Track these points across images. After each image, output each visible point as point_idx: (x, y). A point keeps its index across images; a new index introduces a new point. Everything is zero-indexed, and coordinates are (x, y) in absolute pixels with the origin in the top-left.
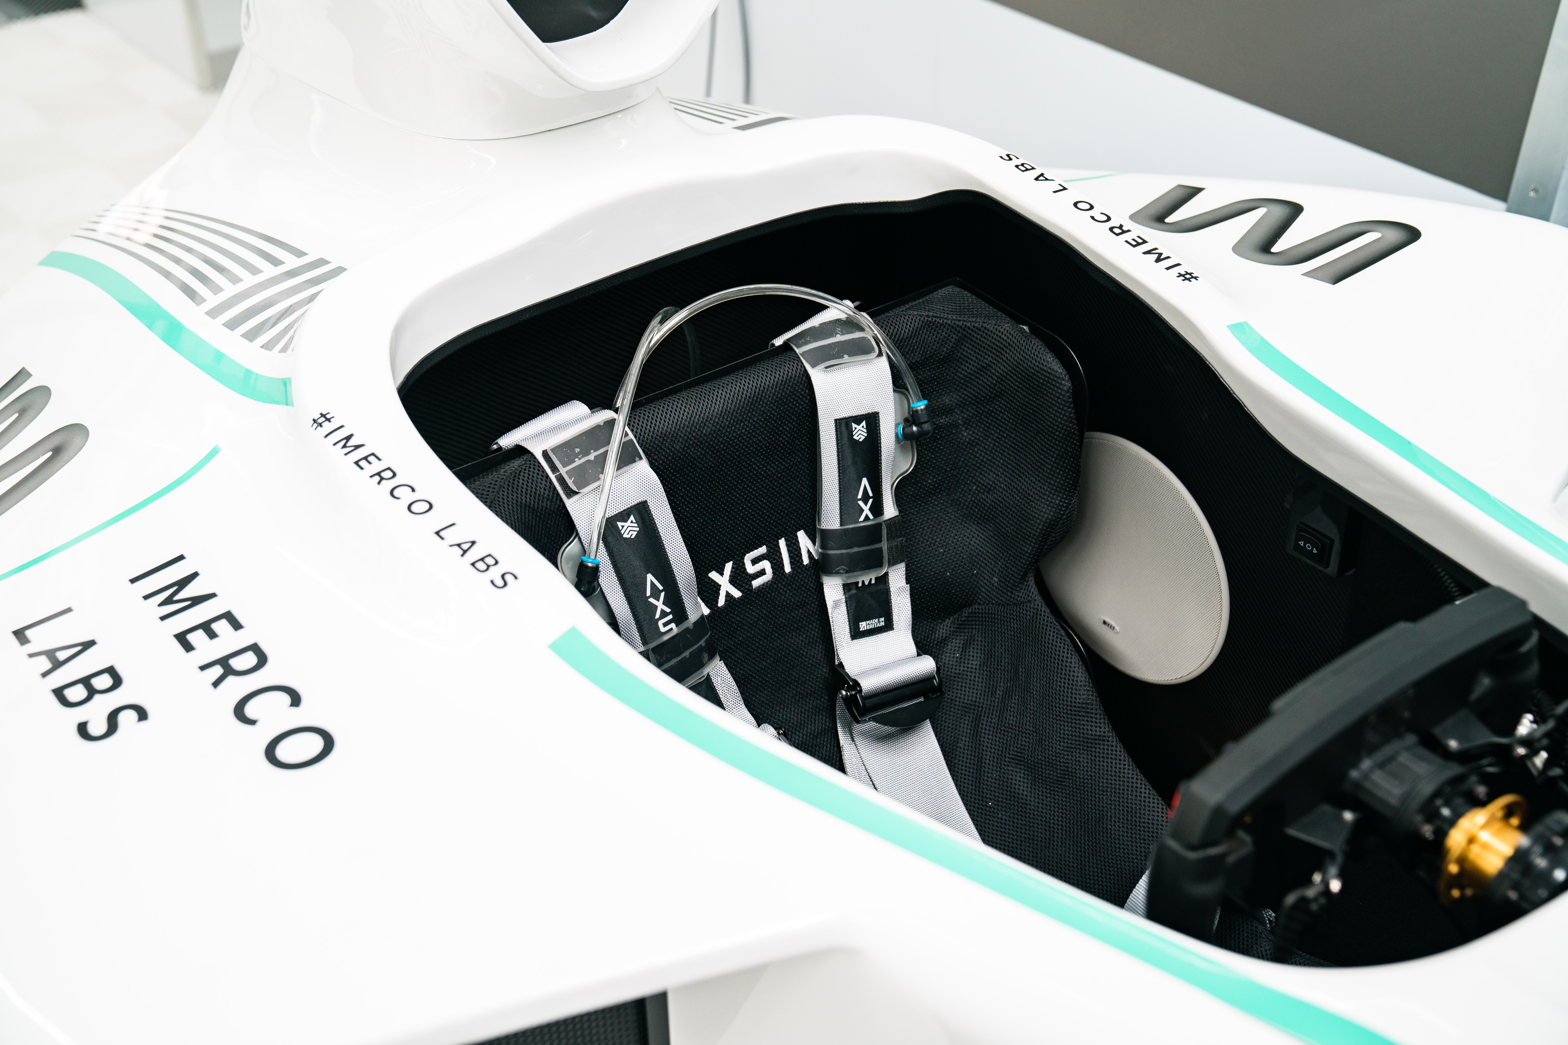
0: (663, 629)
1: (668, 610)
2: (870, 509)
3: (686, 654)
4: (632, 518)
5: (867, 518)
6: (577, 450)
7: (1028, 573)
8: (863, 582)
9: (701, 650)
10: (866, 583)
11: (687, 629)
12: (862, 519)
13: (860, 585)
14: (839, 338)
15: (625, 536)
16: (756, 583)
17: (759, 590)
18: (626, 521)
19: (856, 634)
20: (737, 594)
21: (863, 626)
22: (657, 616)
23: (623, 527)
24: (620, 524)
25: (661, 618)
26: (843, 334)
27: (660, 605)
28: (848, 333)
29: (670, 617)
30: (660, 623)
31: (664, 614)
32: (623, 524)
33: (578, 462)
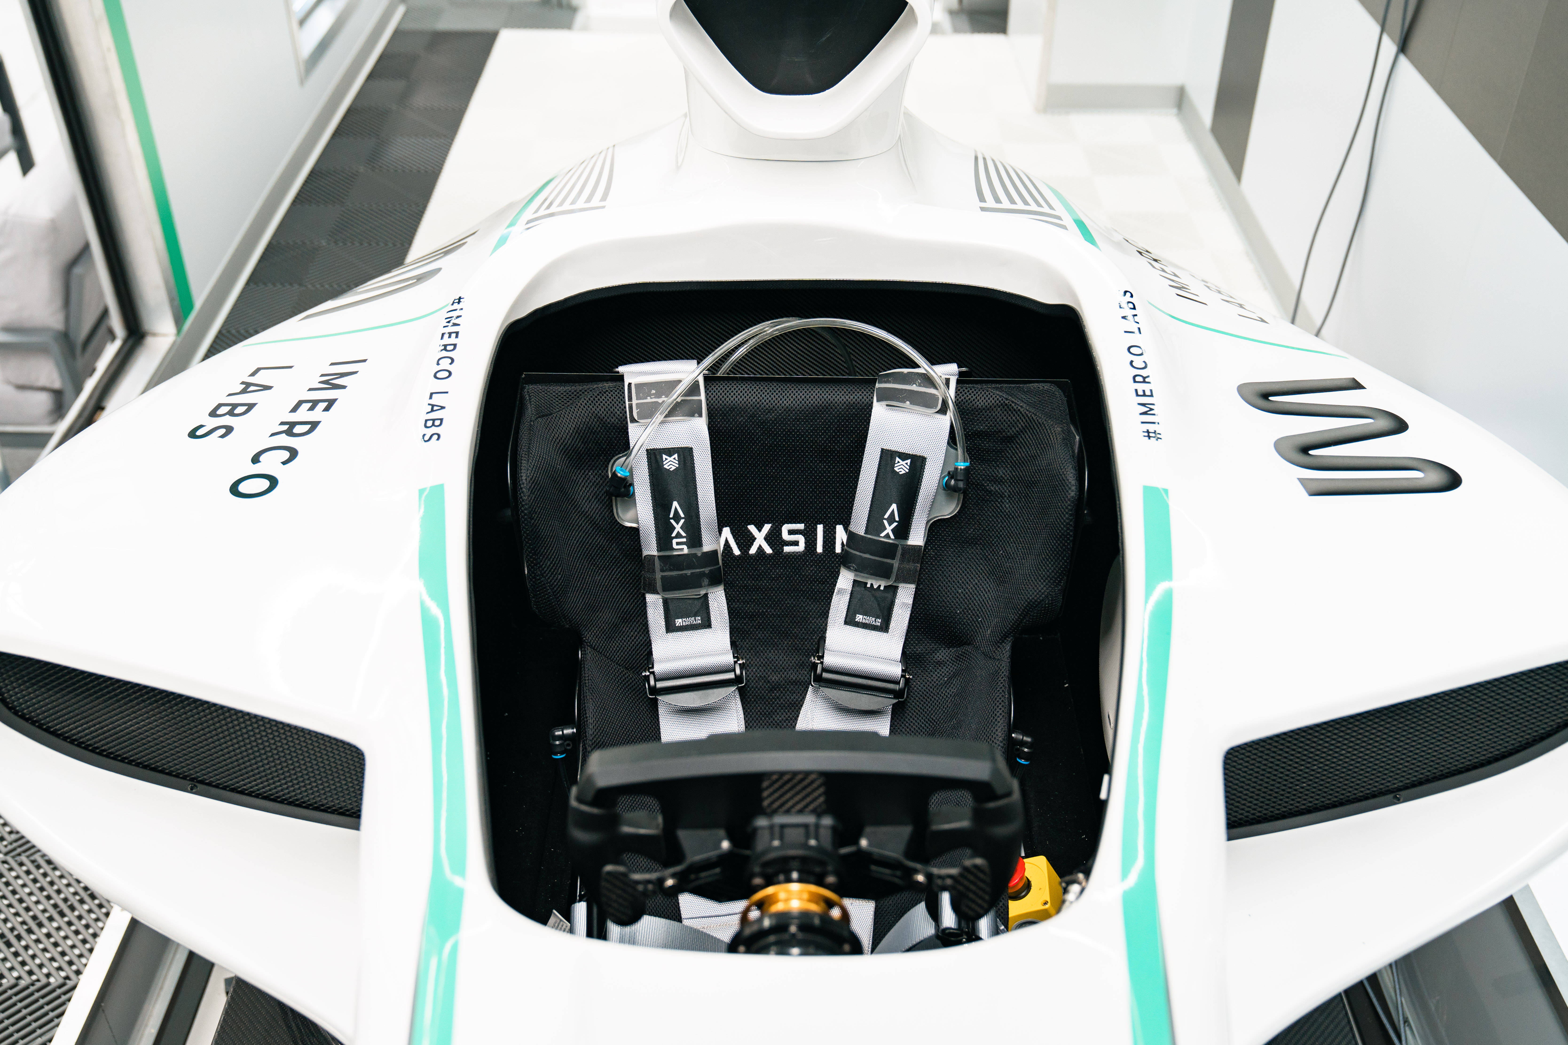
0: (675, 546)
1: (684, 534)
2: (893, 530)
3: (688, 572)
4: (676, 456)
5: (887, 536)
6: (654, 392)
7: (1007, 637)
8: (872, 585)
9: (703, 574)
10: (875, 587)
11: (695, 554)
12: (883, 535)
13: (869, 586)
14: (914, 387)
15: (665, 466)
16: (787, 549)
17: (787, 555)
18: (670, 456)
19: (850, 621)
20: (768, 550)
21: (859, 618)
22: (674, 535)
23: (666, 459)
24: (664, 457)
25: (676, 537)
26: (920, 386)
27: (678, 528)
28: (924, 386)
29: (685, 540)
30: (675, 541)
31: (679, 536)
32: (667, 457)
33: (649, 400)
